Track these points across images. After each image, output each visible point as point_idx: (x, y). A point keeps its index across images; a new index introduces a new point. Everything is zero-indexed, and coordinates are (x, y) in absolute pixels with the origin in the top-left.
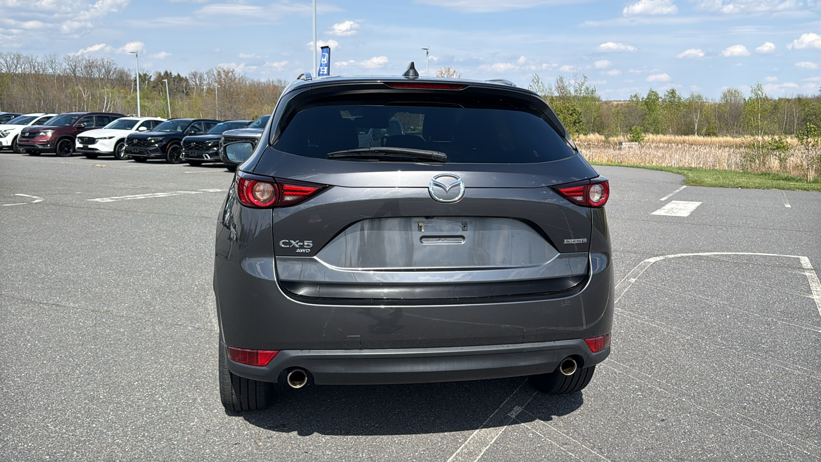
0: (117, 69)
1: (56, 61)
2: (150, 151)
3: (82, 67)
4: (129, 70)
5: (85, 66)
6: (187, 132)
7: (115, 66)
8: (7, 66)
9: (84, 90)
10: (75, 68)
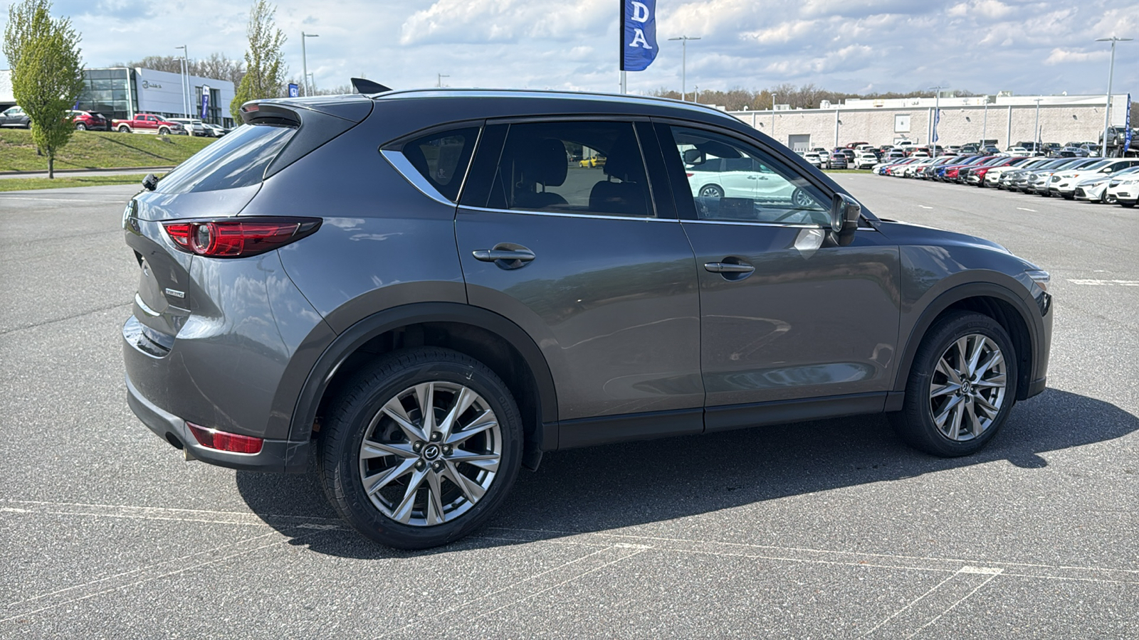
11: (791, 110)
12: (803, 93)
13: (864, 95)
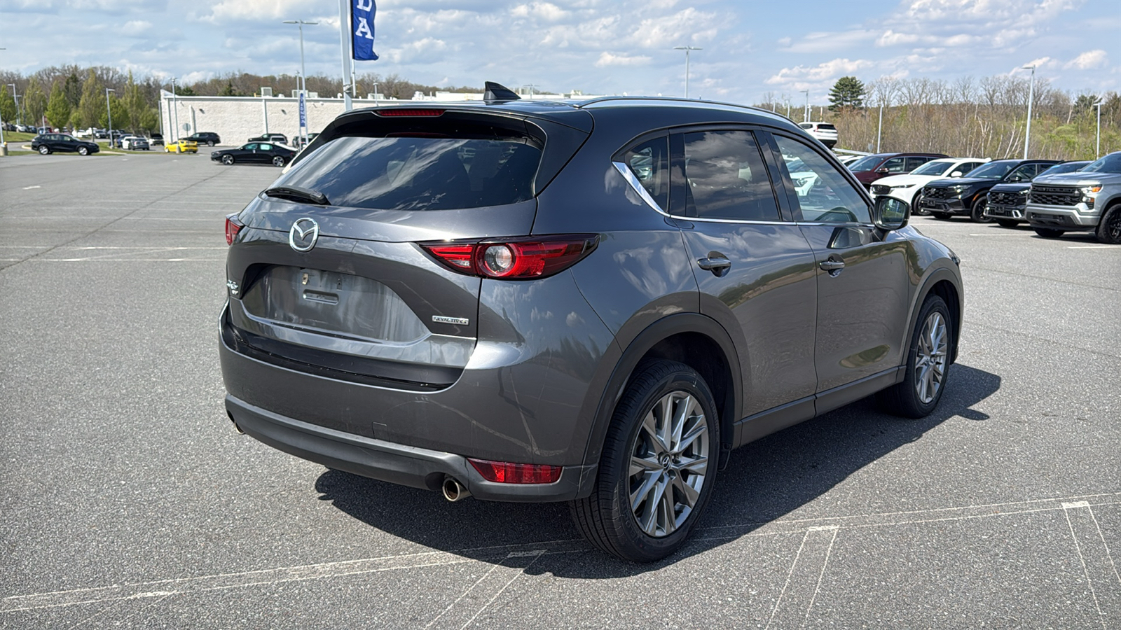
0: (1051, 93)
1: (971, 86)
2: (948, 204)
3: (1003, 92)
4: (1068, 92)
5: (1007, 90)
6: (1009, 178)
7: (1049, 88)
8: (910, 96)
9: (984, 123)
10: (994, 94)
11: (386, 100)
12: (388, 83)
13: (442, 88)
